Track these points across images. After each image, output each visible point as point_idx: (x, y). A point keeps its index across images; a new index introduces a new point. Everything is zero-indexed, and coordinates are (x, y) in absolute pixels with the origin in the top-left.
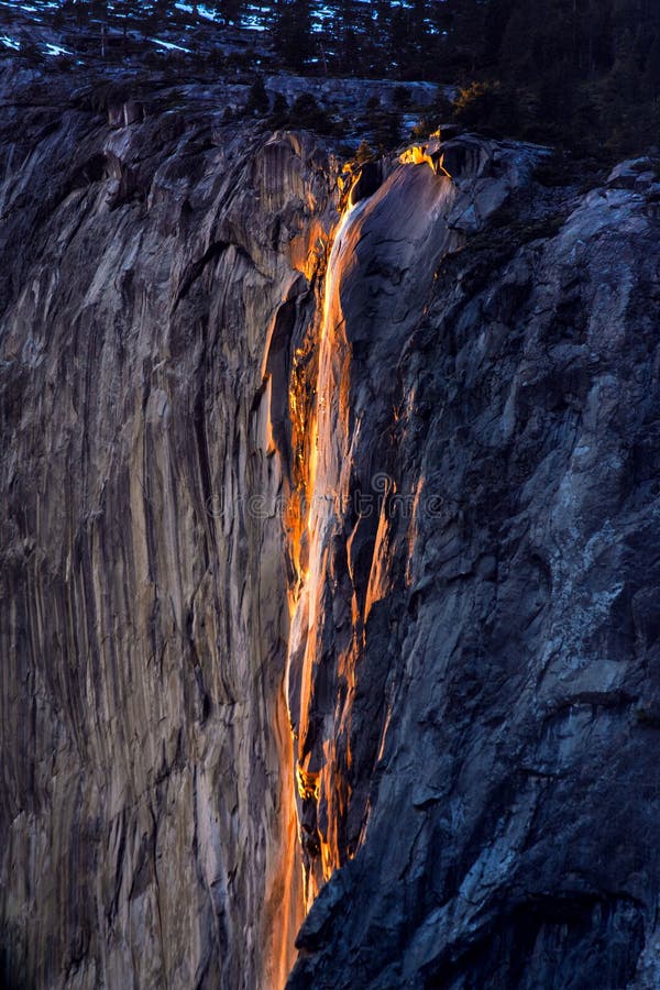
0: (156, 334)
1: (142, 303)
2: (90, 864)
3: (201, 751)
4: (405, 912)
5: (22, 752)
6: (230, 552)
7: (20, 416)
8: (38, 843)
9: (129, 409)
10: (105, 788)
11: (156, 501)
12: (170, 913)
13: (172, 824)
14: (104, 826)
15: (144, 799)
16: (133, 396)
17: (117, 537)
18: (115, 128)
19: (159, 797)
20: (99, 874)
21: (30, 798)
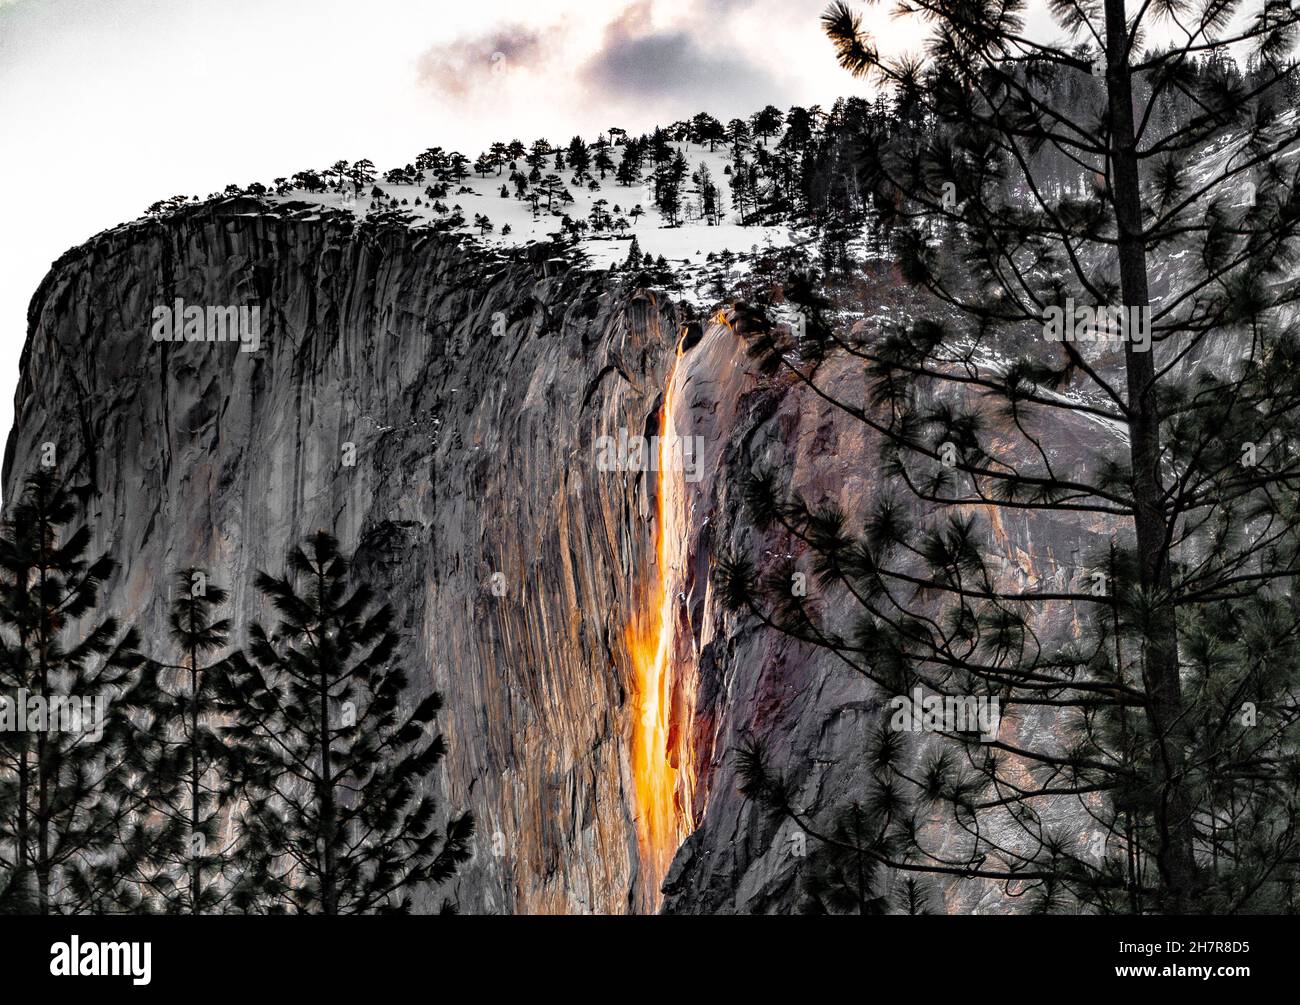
0: (570, 430)
1: (560, 408)
2: (554, 806)
3: (621, 726)
4: (735, 864)
5: (504, 726)
6: (628, 588)
7: (485, 487)
8: (519, 791)
9: (556, 484)
10: (560, 752)
11: (577, 551)
12: (609, 840)
13: (606, 778)
14: (561, 779)
15: (585, 760)
16: (558, 474)
17: (554, 574)
18: (538, 279)
19: (596, 759)
20: (561, 813)
21: (512, 759)
